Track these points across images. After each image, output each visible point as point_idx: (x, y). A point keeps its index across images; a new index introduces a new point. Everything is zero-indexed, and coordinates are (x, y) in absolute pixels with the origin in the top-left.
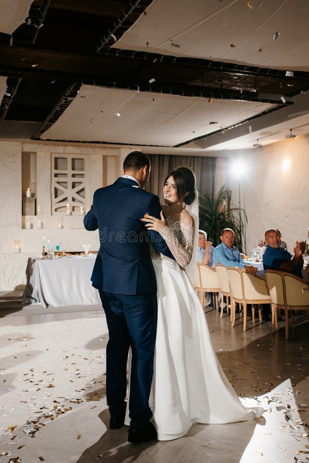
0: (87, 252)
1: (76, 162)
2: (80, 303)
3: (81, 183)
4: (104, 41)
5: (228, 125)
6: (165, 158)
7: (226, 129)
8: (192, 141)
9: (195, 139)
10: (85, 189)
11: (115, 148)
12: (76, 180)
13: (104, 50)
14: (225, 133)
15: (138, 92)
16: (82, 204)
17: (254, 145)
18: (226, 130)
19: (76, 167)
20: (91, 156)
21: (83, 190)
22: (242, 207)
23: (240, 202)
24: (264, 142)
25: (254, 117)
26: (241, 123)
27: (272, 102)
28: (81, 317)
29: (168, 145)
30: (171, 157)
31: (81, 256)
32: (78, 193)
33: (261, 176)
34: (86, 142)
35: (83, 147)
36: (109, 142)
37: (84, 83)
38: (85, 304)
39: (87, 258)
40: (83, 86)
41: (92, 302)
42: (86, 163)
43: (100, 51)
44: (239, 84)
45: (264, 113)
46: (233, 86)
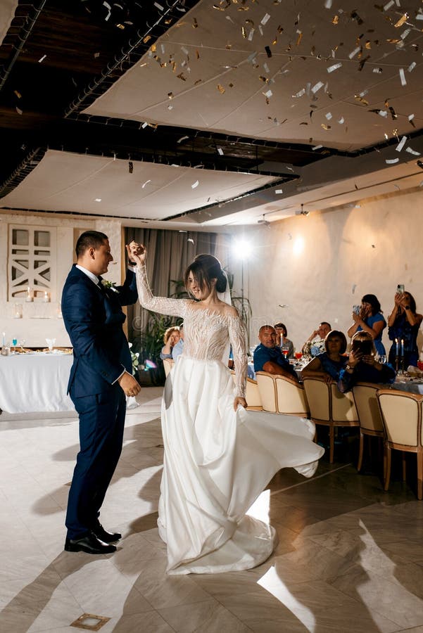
0: (50, 348)
1: (40, 236)
2: (41, 410)
3: (46, 261)
4: (72, 106)
5: (225, 198)
6: (152, 233)
7: (224, 202)
8: (184, 214)
9: (187, 212)
10: (51, 270)
11: (89, 219)
12: (39, 258)
13: (73, 115)
14: (222, 208)
15: (115, 159)
16: (46, 288)
17: (259, 222)
18: (224, 204)
19: (40, 242)
20: (58, 228)
21: (48, 270)
22: (246, 295)
23: (242, 290)
24: (270, 218)
25: (255, 190)
26: (240, 196)
27: (274, 174)
28: (42, 425)
29: (155, 218)
30: (159, 231)
31: (44, 352)
32: (41, 274)
33: (269, 258)
34: (52, 212)
35: (48, 217)
36: (81, 212)
37: (50, 148)
38: (48, 411)
39: (50, 354)
40: (49, 151)
41: (56, 408)
42: (52, 238)
43: (68, 117)
44: (238, 151)
45: (267, 186)
46: (231, 152)
